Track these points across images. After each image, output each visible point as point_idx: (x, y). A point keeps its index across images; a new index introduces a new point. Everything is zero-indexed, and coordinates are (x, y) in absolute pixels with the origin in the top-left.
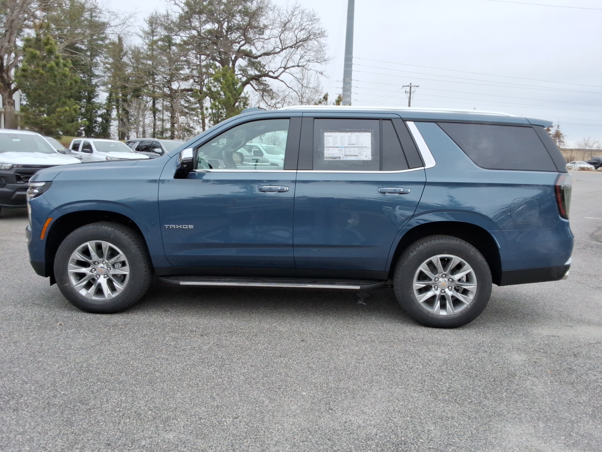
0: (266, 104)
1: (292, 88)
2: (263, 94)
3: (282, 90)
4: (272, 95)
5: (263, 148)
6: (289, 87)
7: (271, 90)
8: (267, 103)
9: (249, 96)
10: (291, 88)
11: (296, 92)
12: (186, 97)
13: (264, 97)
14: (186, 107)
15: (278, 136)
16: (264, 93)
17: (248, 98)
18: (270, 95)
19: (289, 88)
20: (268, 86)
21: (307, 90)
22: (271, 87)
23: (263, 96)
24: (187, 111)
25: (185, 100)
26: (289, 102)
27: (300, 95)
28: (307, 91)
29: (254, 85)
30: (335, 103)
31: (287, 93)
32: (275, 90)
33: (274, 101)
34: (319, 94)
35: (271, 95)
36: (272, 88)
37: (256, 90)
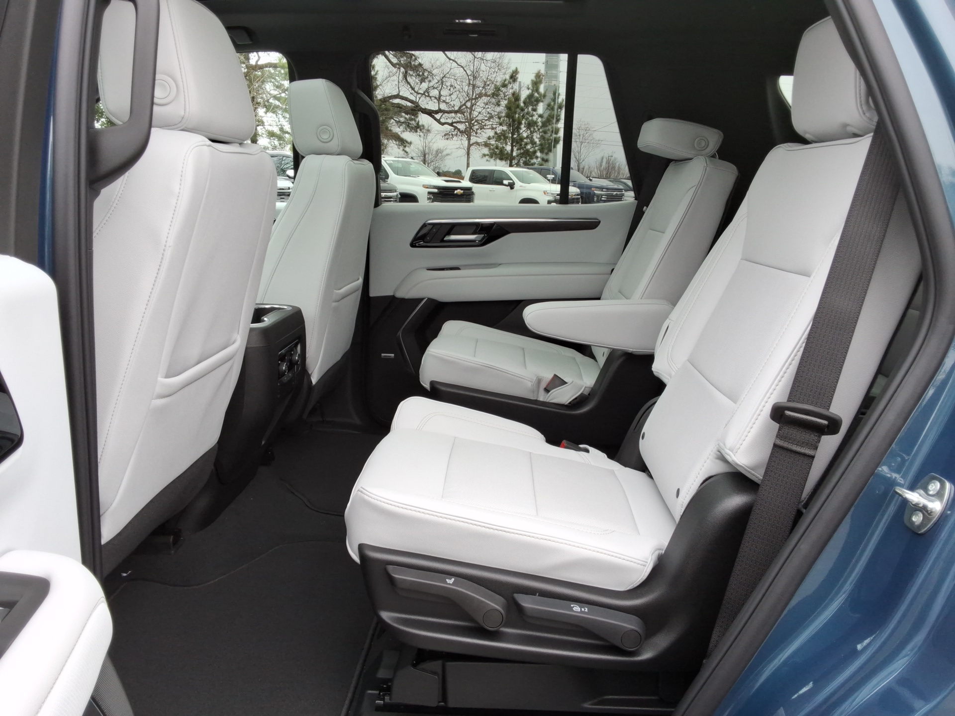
0: (410, 89)
1: (456, 60)
2: (406, 72)
3: (438, 63)
4: (423, 74)
5: (389, 164)
6: (450, 59)
7: (420, 65)
8: (413, 89)
9: (376, 74)
10: (453, 61)
11: (462, 67)
12: (275, 79)
13: (409, 79)
14: (275, 97)
15: (431, 144)
16: (409, 72)
17: (377, 76)
18: (419, 75)
19: (451, 61)
20: (416, 59)
21: (483, 64)
22: (420, 60)
23: (405, 77)
24: (277, 103)
25: (274, 85)
26: (451, 86)
27: (469, 73)
28: (483, 67)
29: (391, 57)
30: (530, 86)
31: (447, 70)
32: (426, 65)
33: (425, 85)
34: (503, 71)
35: (421, 73)
36: (422, 63)
37: (394, 65)
